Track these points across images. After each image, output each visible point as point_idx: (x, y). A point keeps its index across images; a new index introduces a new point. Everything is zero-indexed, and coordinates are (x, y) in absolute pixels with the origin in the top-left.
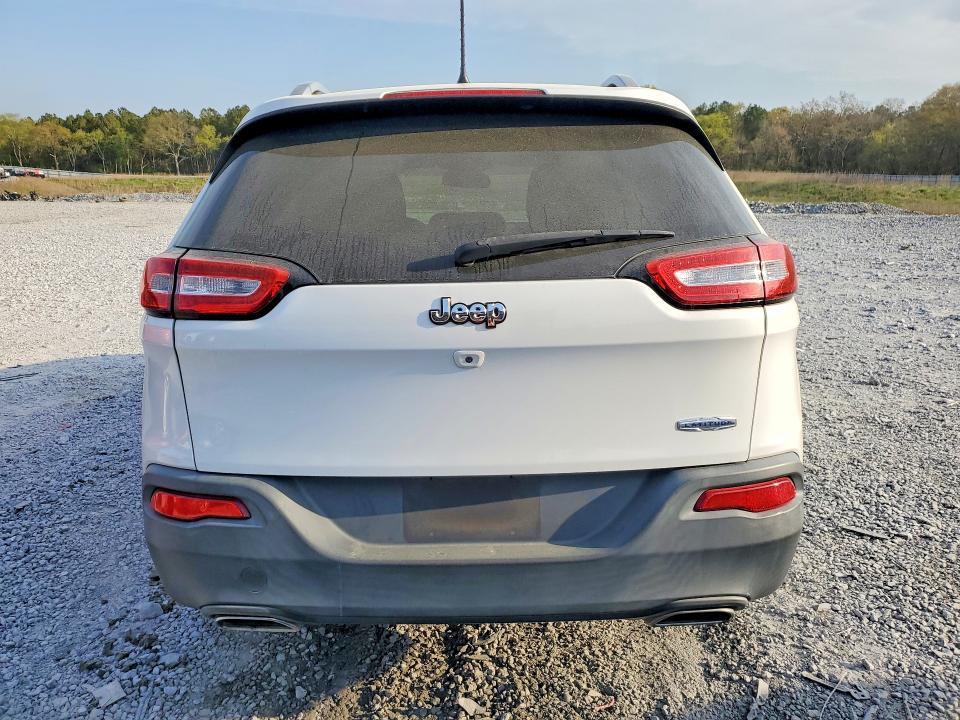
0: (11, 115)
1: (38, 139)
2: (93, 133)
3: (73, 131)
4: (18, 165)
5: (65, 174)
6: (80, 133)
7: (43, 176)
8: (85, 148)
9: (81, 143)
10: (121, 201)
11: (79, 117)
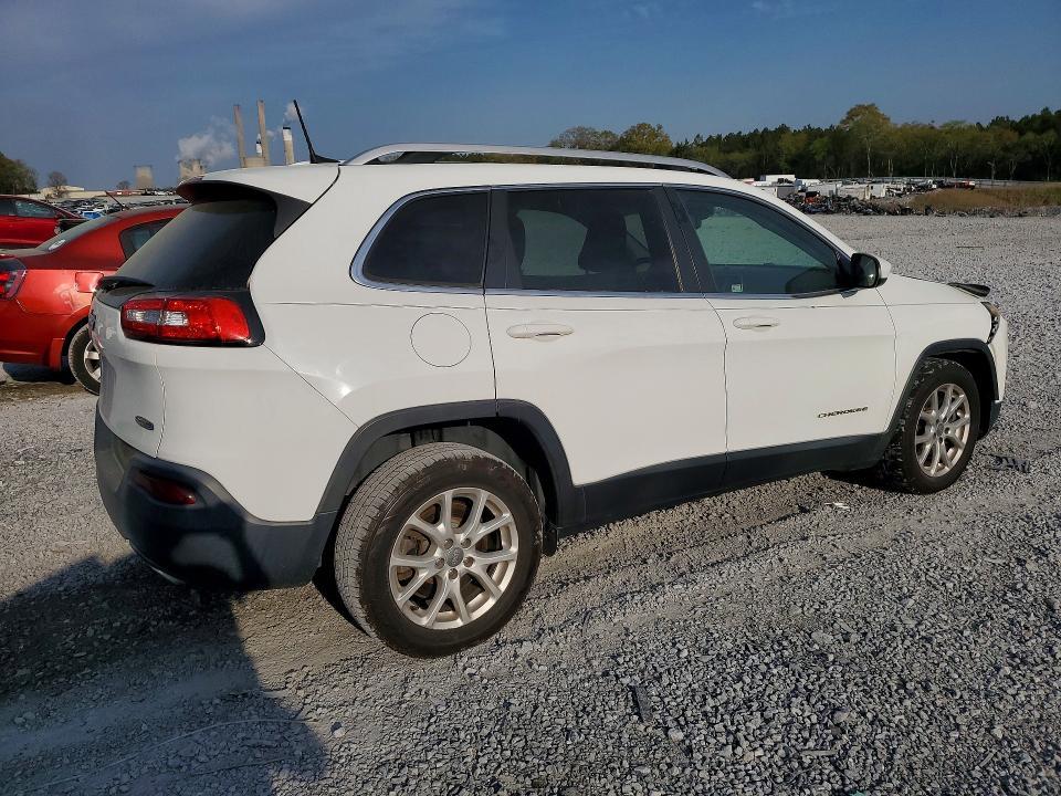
0: (957, 123)
1: (979, 146)
2: (1044, 136)
3: (1022, 133)
4: (950, 175)
5: (999, 184)
6: (1030, 136)
7: (973, 187)
8: (1030, 153)
9: (1027, 147)
10: (1020, 216)
11: (1034, 116)
